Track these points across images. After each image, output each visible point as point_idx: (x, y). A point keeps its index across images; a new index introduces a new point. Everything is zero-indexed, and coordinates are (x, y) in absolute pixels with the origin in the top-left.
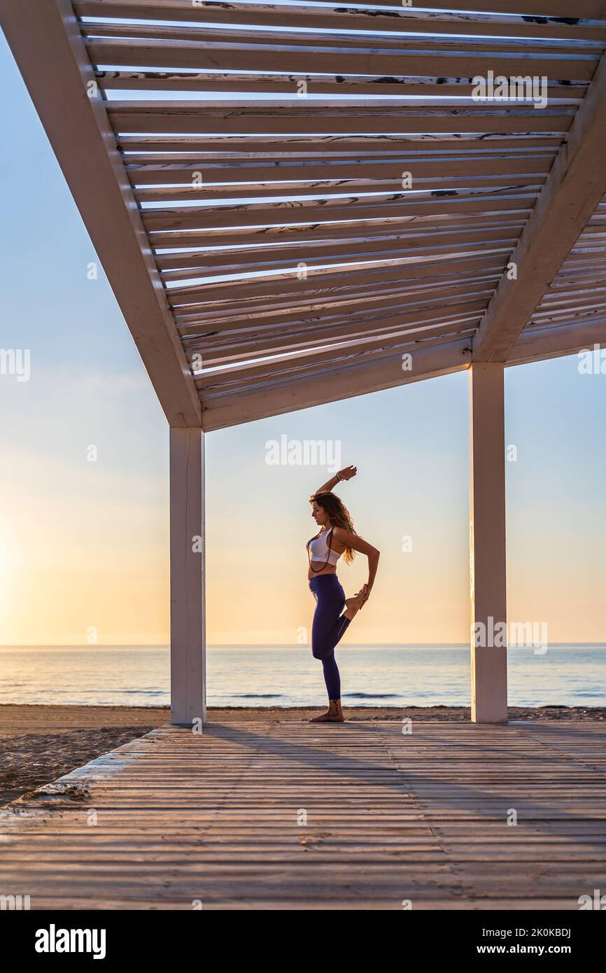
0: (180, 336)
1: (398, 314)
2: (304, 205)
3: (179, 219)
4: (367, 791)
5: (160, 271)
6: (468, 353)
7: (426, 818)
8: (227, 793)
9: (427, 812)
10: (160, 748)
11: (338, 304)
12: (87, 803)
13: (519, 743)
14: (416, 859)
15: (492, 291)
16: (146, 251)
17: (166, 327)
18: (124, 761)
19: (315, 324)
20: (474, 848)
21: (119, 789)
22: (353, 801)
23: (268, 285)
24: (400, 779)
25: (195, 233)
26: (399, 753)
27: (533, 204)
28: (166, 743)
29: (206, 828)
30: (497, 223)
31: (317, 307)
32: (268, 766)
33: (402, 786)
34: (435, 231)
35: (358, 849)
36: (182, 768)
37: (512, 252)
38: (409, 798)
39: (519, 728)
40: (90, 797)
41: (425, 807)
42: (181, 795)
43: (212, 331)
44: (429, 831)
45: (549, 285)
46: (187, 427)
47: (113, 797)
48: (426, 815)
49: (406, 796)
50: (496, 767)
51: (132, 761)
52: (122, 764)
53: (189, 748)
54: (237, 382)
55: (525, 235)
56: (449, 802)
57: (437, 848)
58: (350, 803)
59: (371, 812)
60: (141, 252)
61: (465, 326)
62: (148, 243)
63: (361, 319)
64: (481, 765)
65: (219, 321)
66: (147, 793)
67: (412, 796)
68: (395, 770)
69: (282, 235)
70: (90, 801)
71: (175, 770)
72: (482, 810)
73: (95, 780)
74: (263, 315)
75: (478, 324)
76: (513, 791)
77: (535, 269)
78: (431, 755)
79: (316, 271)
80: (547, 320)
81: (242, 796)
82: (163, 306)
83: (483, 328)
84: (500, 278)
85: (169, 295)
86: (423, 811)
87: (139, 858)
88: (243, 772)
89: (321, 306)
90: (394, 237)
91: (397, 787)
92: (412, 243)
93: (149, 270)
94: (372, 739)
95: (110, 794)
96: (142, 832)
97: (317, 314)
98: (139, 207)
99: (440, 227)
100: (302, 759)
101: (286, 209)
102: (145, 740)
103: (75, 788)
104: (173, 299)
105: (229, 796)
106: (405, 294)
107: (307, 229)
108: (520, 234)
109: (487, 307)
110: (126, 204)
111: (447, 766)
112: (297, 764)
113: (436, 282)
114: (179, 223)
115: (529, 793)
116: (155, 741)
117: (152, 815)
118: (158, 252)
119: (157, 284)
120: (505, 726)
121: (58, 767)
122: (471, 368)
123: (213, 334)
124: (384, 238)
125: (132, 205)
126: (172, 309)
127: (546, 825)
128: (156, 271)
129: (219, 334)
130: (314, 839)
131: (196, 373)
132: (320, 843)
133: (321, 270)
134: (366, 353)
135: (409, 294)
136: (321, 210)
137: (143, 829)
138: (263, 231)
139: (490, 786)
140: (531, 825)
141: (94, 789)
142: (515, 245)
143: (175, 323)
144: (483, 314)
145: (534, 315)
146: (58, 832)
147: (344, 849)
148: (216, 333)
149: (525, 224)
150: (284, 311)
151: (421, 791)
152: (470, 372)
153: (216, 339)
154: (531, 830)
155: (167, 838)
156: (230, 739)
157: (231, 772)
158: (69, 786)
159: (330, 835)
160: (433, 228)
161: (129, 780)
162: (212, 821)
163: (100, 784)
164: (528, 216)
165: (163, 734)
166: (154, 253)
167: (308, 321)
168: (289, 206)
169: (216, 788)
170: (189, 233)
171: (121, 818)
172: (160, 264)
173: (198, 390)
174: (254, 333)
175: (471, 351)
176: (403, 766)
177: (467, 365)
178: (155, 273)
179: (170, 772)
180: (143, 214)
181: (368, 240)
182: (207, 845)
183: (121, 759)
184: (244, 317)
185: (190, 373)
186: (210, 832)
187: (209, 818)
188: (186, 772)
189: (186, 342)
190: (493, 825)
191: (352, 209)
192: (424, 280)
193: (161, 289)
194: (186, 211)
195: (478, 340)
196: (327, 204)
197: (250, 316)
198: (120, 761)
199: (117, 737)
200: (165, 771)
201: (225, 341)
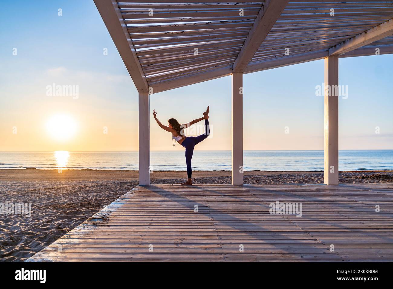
0: (141, 65)
1: (209, 59)
2: (179, 25)
3: (139, 30)
4: (198, 217)
5: (134, 46)
6: (231, 70)
7: (217, 230)
8: (153, 218)
9: (217, 227)
10: (134, 196)
11: (191, 56)
12: (108, 223)
13: (246, 194)
14: (212, 252)
15: (239, 51)
16: (129, 40)
17: (136, 63)
18: (122, 202)
19: (183, 61)
20: (232, 246)
21: (119, 216)
22: (193, 222)
23: (168, 50)
24: (208, 211)
25: (144, 34)
26: (209, 199)
27: (252, 25)
28: (136, 194)
29: (144, 235)
30: (241, 31)
31: (184, 57)
32: (167, 205)
33: (209, 214)
34: (221, 33)
35: (193, 246)
36: (140, 206)
37: (245, 40)
38: (211, 220)
39: (246, 188)
40: (109, 220)
41: (216, 225)
42: (138, 219)
43: (151, 64)
44: (217, 237)
45: (257, 50)
46: (144, 93)
47: (116, 220)
48: (217, 229)
49: (210, 219)
50: (239, 205)
51: (125, 202)
52: (121, 204)
53: (143, 196)
54: (159, 79)
55: (250, 34)
56: (223, 223)
57: (219, 246)
58: (192, 223)
59: (199, 227)
60: (127, 40)
61: (231, 62)
62: (129, 37)
63: (198, 60)
64: (234, 205)
65: (153, 61)
66: (127, 218)
67: (212, 219)
68: (207, 206)
69: (172, 35)
70: (109, 222)
71: (138, 207)
72: (235, 227)
73: (112, 212)
74: (167, 59)
75: (235, 61)
76: (245, 217)
77: (253, 45)
78: (219, 199)
79: (184, 45)
80: (256, 60)
81: (158, 219)
82: (135, 57)
83: (236, 62)
84: (242, 47)
85: (137, 53)
86: (215, 227)
87: (120, 251)
88: (159, 208)
89: (185, 56)
90: (208, 35)
91: (208, 215)
92: (214, 37)
93: (130, 46)
94: (200, 192)
95: (116, 218)
96: (123, 237)
97: (184, 59)
98: (126, 26)
99: (222, 32)
100: (178, 202)
101: (173, 27)
102: (130, 193)
103: (105, 216)
104: (138, 54)
105: (154, 219)
106: (212, 53)
107: (180, 33)
108: (248, 34)
109: (237, 56)
110: (121, 25)
111: (224, 205)
112: (177, 204)
113: (222, 49)
114: (139, 31)
115: (250, 218)
116: (133, 193)
117: (127, 228)
118: (133, 40)
119: (133, 50)
120: (242, 186)
121: (104, 199)
122: (232, 75)
123: (151, 65)
124: (205, 35)
125: (124, 25)
126: (138, 57)
127: (255, 234)
128: (133, 46)
129: (153, 65)
130: (179, 241)
131: (146, 76)
132: (181, 243)
133: (185, 45)
134: (200, 70)
135: (213, 52)
136: (185, 27)
137: (124, 236)
138: (166, 33)
139: (237, 215)
140: (251, 234)
141: (111, 216)
142: (246, 37)
143: (139, 62)
144: (236, 58)
145: (252, 58)
146: (96, 238)
147: (189, 246)
148: (152, 64)
149: (250, 31)
150: (174, 58)
151: (216, 216)
152: (232, 76)
153: (152, 66)
154: (250, 236)
155: (131, 241)
156: (157, 192)
157: (155, 208)
158: (103, 215)
159: (184, 239)
160: (221, 32)
161: (123, 212)
162: (147, 232)
163: (113, 213)
164: (251, 29)
165: (136, 190)
166: (132, 40)
167: (181, 61)
168: (174, 25)
169: (150, 215)
170: (143, 34)
171: (118, 230)
172: (134, 44)
173: (147, 82)
174: (165, 65)
175: (233, 69)
176: (210, 205)
177: (231, 74)
178: (132, 47)
179: (136, 208)
180: (128, 28)
181: (200, 36)
182: (144, 244)
183: (121, 201)
184: (161, 60)
185: (144, 77)
186: (145, 237)
187: (146, 230)
188: (141, 208)
189: (143, 67)
190: (238, 234)
191: (195, 26)
192: (218, 48)
193: (134, 51)
194: (142, 27)
195: (235, 66)
196: (186, 25)
197: (163, 59)
198: (121, 203)
199: (124, 186)
200: (134, 207)
201: (155, 67)
